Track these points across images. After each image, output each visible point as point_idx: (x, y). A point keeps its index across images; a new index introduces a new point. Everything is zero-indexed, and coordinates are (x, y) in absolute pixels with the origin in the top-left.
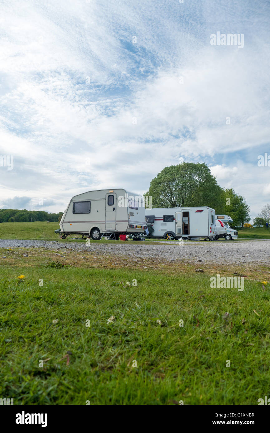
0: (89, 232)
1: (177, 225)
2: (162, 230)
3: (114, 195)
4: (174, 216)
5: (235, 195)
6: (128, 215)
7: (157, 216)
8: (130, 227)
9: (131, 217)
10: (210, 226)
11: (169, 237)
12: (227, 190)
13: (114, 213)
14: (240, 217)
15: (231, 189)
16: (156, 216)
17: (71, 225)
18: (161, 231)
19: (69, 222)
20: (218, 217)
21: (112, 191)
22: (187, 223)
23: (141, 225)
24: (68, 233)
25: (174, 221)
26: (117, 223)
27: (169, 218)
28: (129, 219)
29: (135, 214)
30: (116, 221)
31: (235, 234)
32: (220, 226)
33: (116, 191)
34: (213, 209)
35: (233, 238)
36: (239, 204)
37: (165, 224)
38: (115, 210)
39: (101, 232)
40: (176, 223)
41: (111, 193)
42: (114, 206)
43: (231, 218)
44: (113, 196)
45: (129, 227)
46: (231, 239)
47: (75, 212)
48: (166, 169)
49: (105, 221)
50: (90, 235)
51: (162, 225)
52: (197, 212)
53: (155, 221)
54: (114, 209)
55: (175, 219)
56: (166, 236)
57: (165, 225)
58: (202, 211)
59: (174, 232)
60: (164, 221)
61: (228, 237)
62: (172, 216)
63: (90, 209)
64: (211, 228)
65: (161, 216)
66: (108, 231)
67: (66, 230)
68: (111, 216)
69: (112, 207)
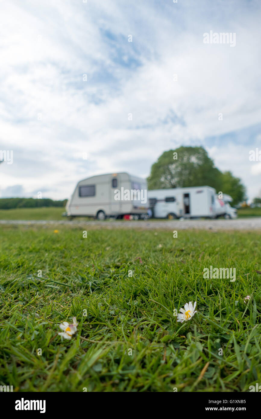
0: (95, 215)
1: (178, 206)
11: (171, 217)
16: (158, 198)
18: (164, 211)
22: (187, 204)
23: (143, 207)
25: (175, 202)
27: (170, 200)
31: (234, 214)
33: (119, 175)
39: (106, 215)
40: (178, 203)
44: (116, 179)
45: (133, 209)
47: (81, 196)
50: (96, 217)
51: (164, 206)
52: (197, 192)
53: (157, 203)
56: (168, 217)
57: (167, 206)
58: (202, 192)
59: (176, 213)
61: (227, 217)
62: (174, 197)
63: (95, 192)
66: (113, 212)
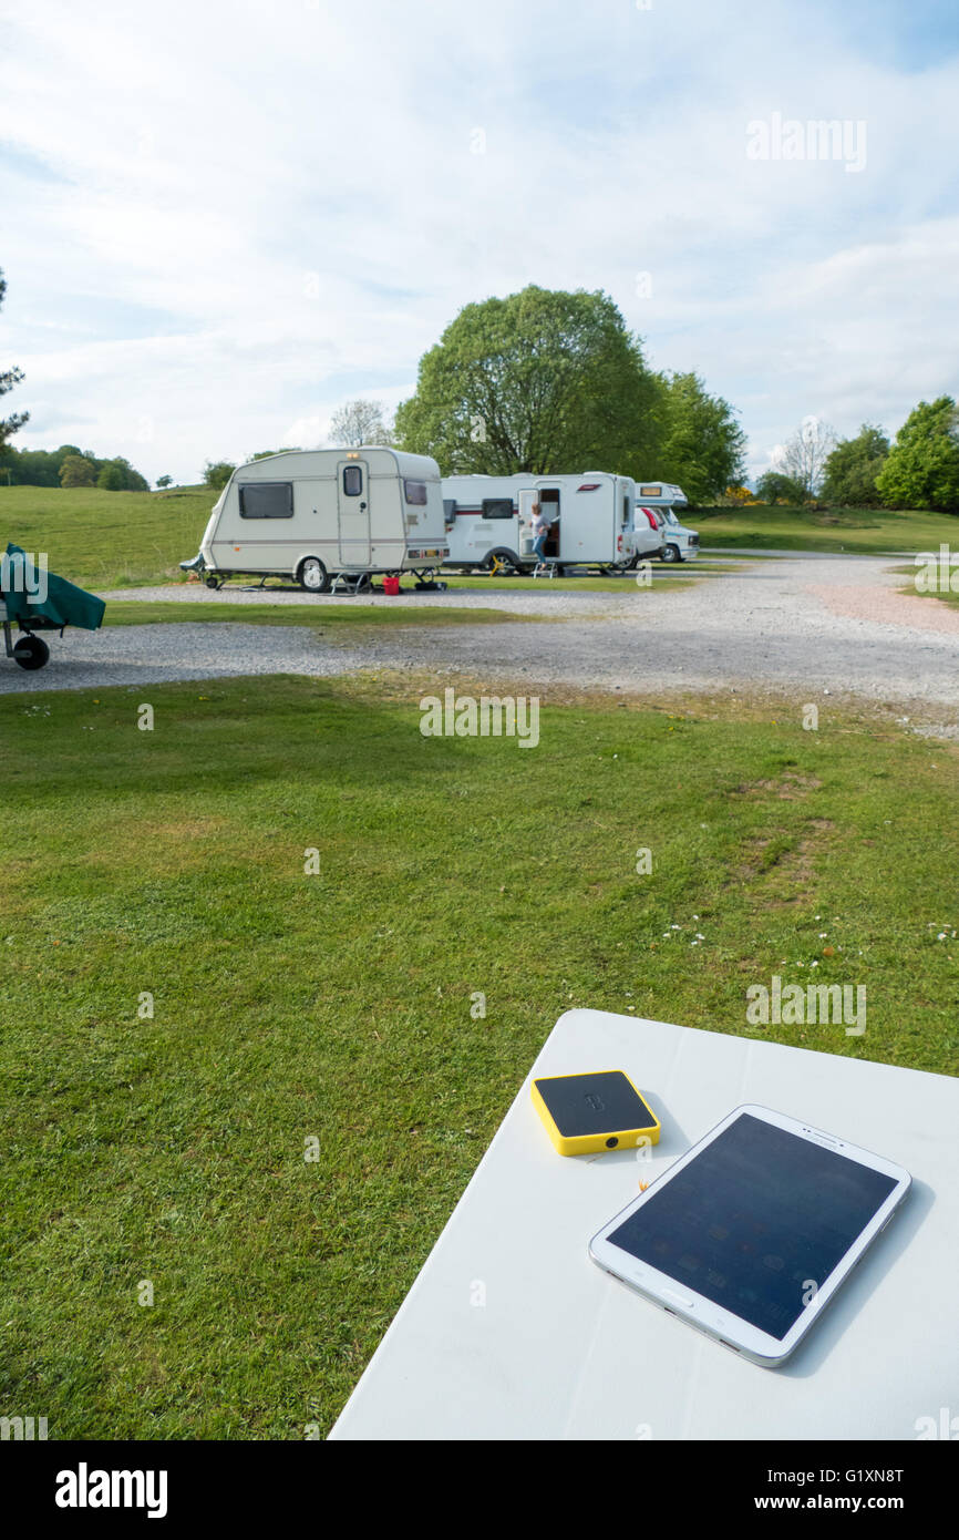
0: (294, 572)
1: (523, 530)
2: (479, 544)
3: (362, 466)
4: (515, 502)
5: (702, 396)
6: (404, 524)
7: (462, 501)
8: (410, 557)
9: (412, 528)
10: (618, 533)
11: (500, 565)
12: (676, 377)
13: (364, 516)
14: (715, 474)
15: (692, 375)
16: (460, 502)
17: (238, 549)
18: (476, 546)
19: (231, 542)
20: (642, 489)
21: (355, 455)
23: (435, 548)
24: (227, 574)
25: (515, 516)
26: (373, 545)
27: (500, 509)
28: (406, 534)
29: (420, 519)
30: (371, 541)
31: (689, 544)
32: (647, 527)
33: (365, 456)
34: (628, 478)
35: (683, 554)
36: (715, 426)
37: (489, 525)
38: (366, 510)
39: (329, 571)
40: (521, 523)
41: (353, 460)
42: (362, 498)
43: (680, 491)
44: (357, 468)
45: (407, 558)
46: (679, 559)
47: (248, 514)
48: (469, 312)
49: (338, 541)
51: (478, 528)
52: (582, 489)
53: (459, 517)
54: (363, 506)
55: (517, 512)
56: (491, 563)
57: (488, 528)
58: (596, 487)
59: (516, 551)
60: (485, 517)
61: (669, 556)
62: (511, 501)
63: (292, 504)
64: (620, 539)
65: (478, 501)
66: (351, 567)
67: (223, 565)
68: (355, 525)
69: (358, 500)
